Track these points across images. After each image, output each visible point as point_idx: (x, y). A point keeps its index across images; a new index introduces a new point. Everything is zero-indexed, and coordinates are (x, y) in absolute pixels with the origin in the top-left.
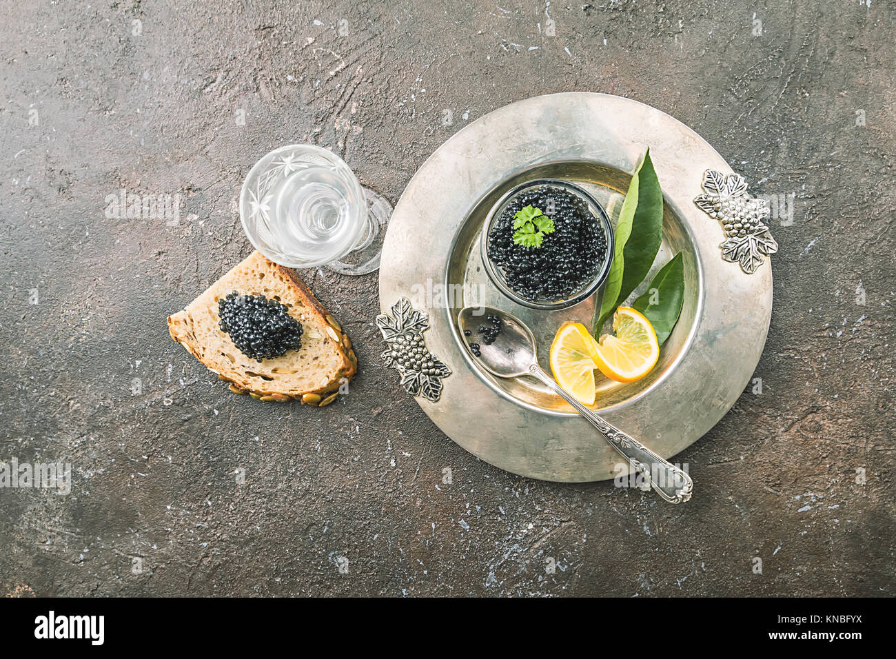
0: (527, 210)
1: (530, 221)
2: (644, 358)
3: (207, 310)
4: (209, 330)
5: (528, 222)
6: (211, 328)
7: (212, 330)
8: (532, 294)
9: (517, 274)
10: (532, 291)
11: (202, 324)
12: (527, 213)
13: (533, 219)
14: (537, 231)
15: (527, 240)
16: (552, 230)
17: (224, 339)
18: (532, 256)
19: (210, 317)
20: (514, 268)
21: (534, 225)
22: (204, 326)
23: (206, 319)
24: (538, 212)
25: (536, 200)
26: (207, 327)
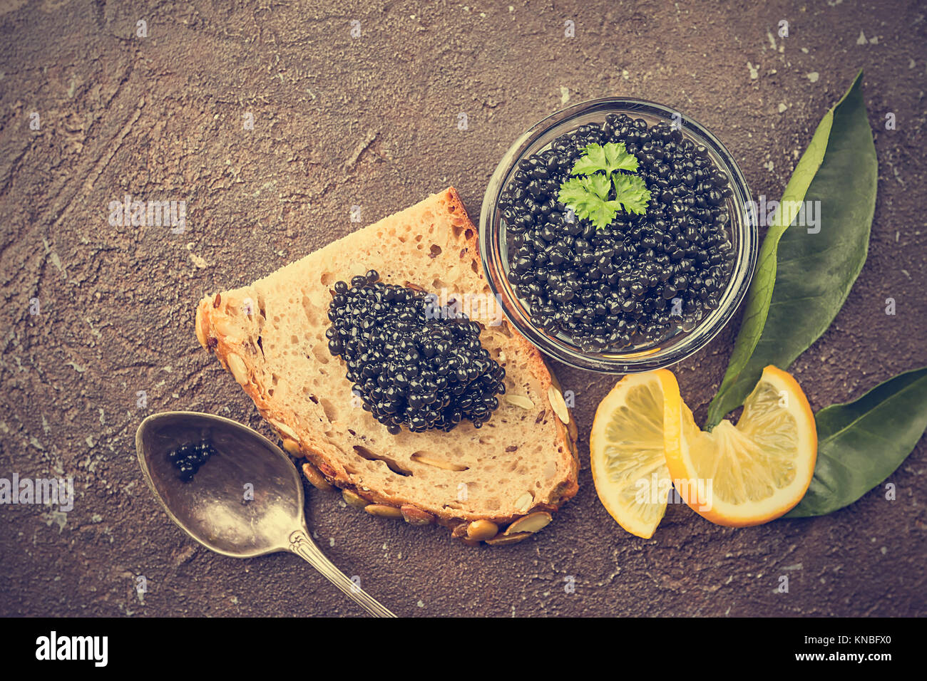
0: (614, 149)
1: (609, 172)
2: (775, 488)
3: (301, 297)
4: (295, 340)
5: (604, 172)
6: (301, 338)
7: (302, 342)
8: (547, 315)
9: (534, 264)
10: (547, 310)
11: (283, 325)
12: (613, 155)
13: (615, 172)
14: (612, 196)
15: (585, 204)
16: (641, 210)
17: (323, 366)
18: (580, 244)
19: (303, 313)
20: (536, 251)
21: (612, 182)
22: (286, 330)
23: (295, 315)
24: (631, 163)
25: (640, 143)
26: (291, 333)
